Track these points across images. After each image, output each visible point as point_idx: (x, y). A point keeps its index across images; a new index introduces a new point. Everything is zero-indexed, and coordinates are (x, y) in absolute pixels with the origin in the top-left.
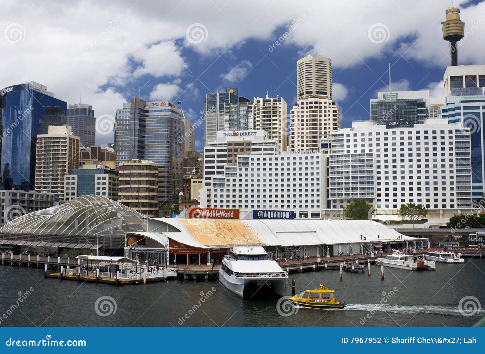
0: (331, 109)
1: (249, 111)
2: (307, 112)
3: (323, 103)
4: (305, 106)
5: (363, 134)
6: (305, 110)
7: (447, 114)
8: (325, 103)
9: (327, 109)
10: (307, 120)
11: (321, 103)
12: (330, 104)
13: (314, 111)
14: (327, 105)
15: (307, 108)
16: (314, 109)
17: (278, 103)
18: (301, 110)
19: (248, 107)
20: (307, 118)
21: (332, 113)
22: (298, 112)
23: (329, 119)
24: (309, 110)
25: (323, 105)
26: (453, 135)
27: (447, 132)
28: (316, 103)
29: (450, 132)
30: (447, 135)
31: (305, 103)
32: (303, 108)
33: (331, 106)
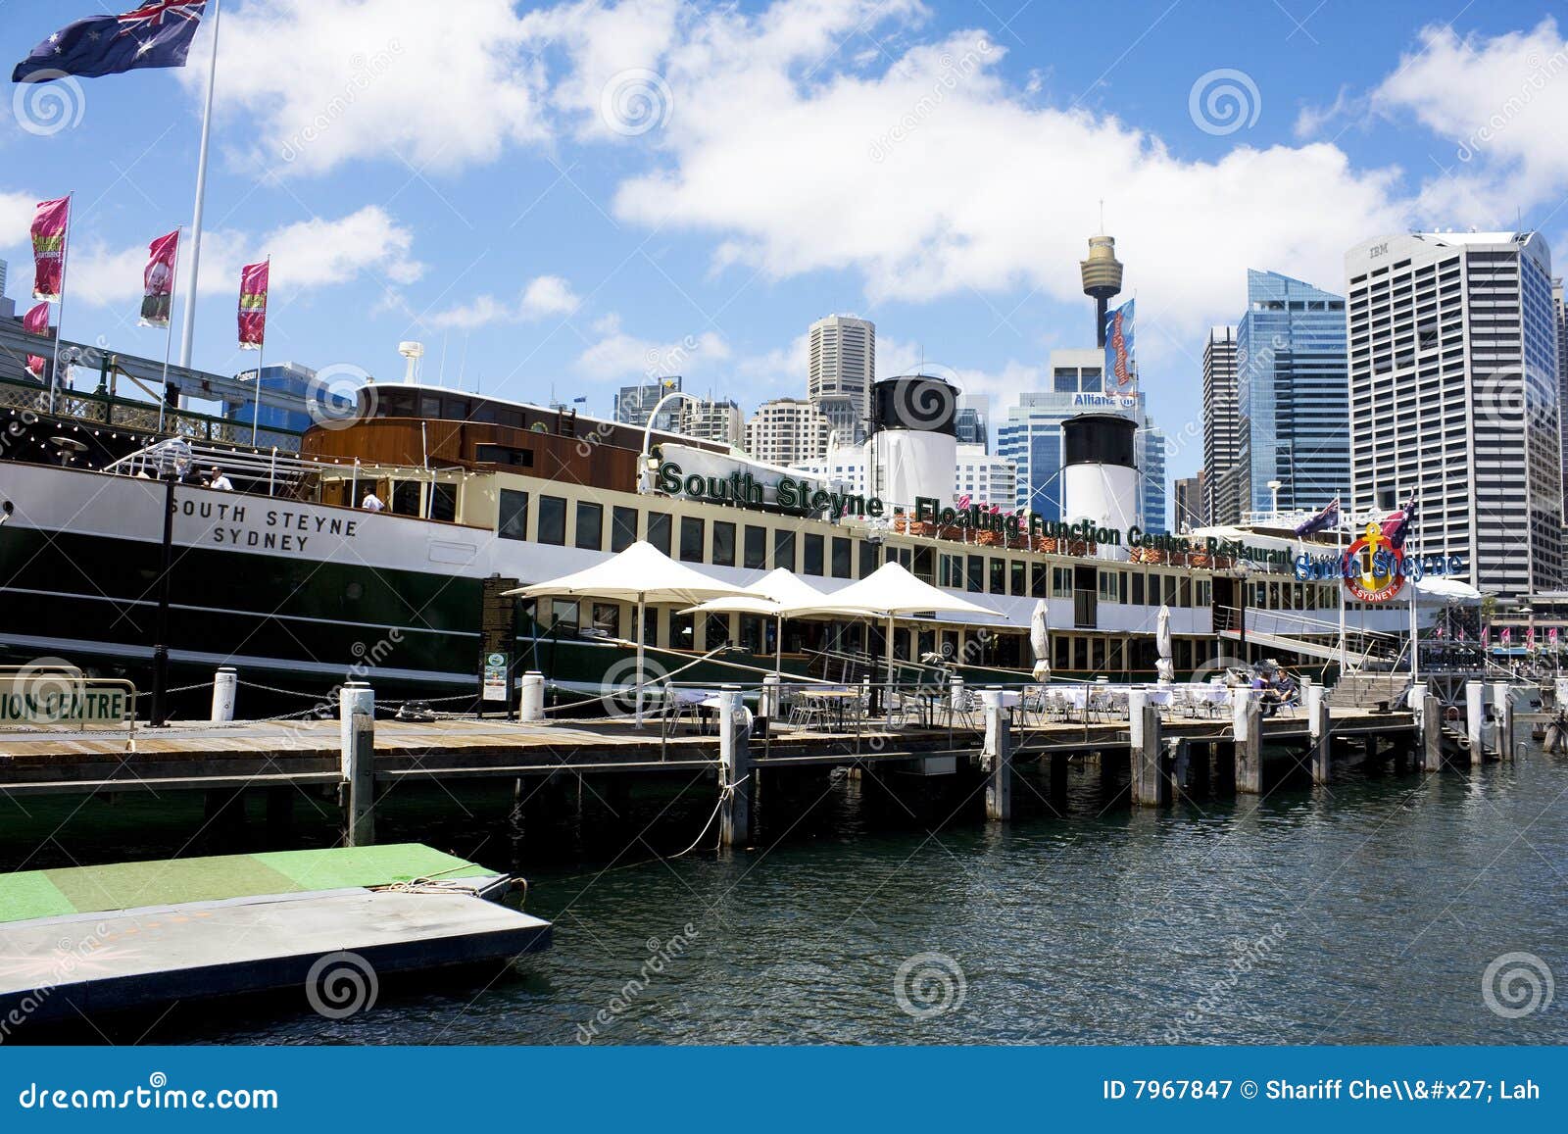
0: (817, 423)
1: (672, 424)
2: (774, 427)
3: (803, 412)
4: (771, 416)
5: (851, 469)
6: (770, 424)
7: (1006, 447)
8: (807, 412)
9: (809, 424)
10: (774, 442)
11: (799, 412)
12: (815, 414)
13: (786, 427)
14: (810, 416)
15: (774, 420)
16: (786, 423)
17: (723, 410)
18: (763, 424)
19: (672, 417)
20: (774, 439)
21: (816, 431)
22: (759, 426)
23: (813, 442)
24: (777, 423)
25: (802, 416)
26: (988, 473)
27: (976, 469)
28: (790, 411)
29: (983, 469)
30: (976, 473)
31: (771, 412)
32: (766, 420)
33: (818, 417)
